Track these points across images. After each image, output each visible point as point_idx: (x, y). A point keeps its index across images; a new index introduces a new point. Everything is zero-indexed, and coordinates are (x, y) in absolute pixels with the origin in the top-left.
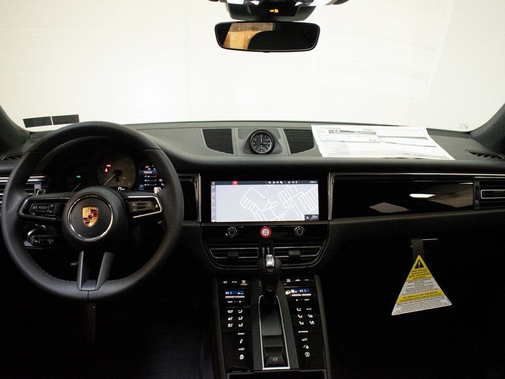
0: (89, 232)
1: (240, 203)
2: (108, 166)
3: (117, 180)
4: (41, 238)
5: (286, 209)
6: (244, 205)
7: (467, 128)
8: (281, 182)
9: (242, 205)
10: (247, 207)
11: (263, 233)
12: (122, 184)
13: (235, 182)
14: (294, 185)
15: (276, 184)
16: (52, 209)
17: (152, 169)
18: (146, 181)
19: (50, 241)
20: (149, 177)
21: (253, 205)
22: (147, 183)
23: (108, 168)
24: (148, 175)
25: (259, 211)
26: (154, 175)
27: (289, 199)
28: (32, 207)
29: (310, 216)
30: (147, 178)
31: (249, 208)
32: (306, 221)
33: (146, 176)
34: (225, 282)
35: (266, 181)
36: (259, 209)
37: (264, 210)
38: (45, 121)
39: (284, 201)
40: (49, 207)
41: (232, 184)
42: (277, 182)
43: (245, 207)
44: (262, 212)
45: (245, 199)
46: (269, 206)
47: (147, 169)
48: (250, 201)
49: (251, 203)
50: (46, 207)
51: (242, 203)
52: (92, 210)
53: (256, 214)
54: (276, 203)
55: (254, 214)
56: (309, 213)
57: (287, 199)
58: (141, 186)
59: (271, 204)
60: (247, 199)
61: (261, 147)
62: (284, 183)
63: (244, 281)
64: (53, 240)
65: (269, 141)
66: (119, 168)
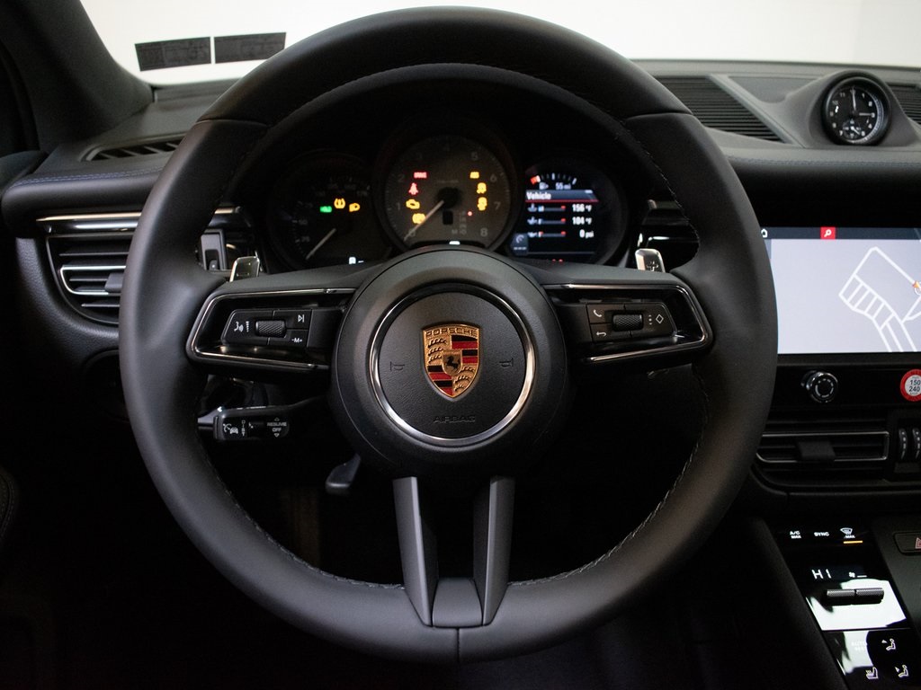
0: (451, 418)
1: (841, 295)
2: (418, 175)
3: (448, 219)
4: (250, 418)
6: (853, 302)
9: (847, 302)
10: (858, 307)
11: (907, 388)
12: (463, 232)
13: (828, 232)
16: (301, 330)
17: (552, 187)
18: (532, 221)
19: (277, 428)
20: (541, 209)
21: (878, 303)
22: (535, 228)
23: (418, 181)
24: (538, 203)
25: (894, 323)
26: (559, 205)
28: (233, 325)
30: (537, 215)
31: (865, 313)
33: (532, 209)
34: (795, 535)
35: (915, 230)
36: (894, 314)
37: (907, 318)
38: (191, 51)
40: (291, 324)
41: (819, 236)
43: (854, 308)
44: (902, 322)
45: (855, 283)
47: (535, 187)
48: (870, 290)
49: (871, 296)
50: (282, 324)
51: (847, 297)
52: (455, 338)
53: (885, 331)
55: (880, 329)
58: (519, 238)
60: (862, 283)
61: (850, 125)
63: (847, 532)
64: (284, 424)
65: (873, 109)
66: (452, 182)
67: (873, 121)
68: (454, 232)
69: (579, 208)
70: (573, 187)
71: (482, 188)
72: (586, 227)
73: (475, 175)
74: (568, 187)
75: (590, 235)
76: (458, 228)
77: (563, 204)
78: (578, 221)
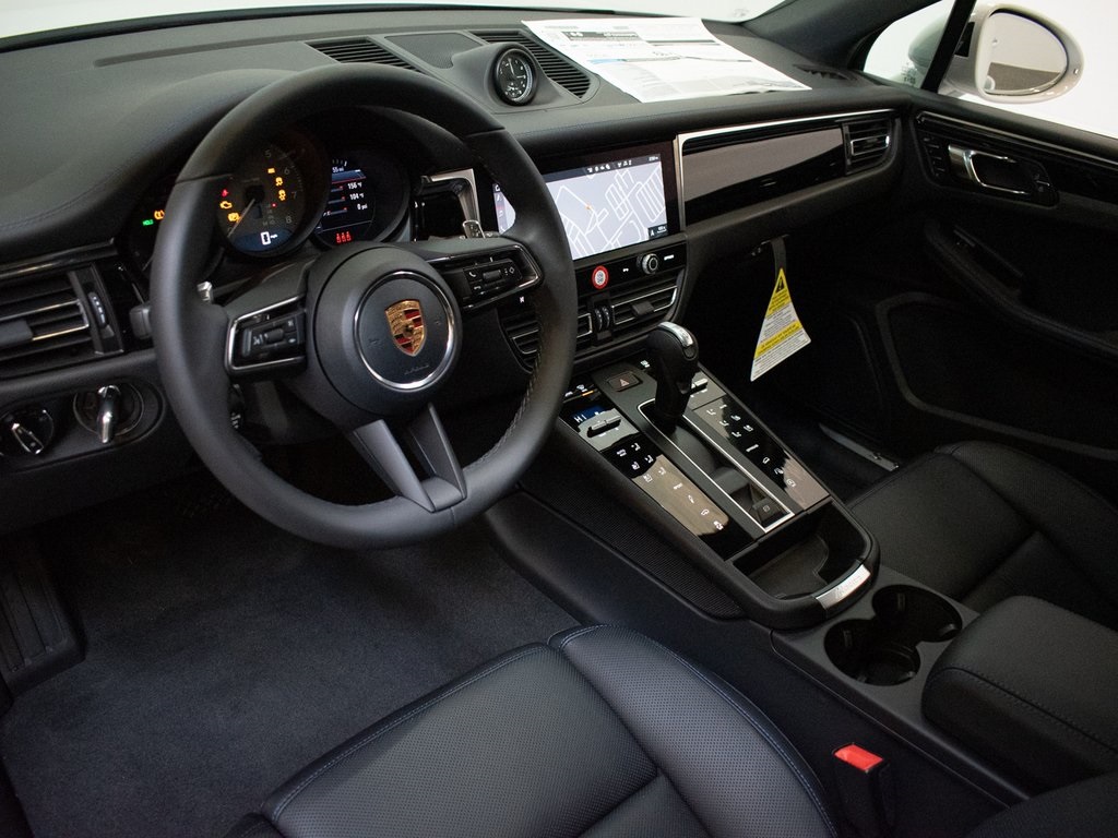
3: (259, 214)
5: (621, 223)
7: (743, 15)
8: (608, 167)
11: (597, 281)
12: (272, 222)
14: (627, 169)
15: (600, 171)
21: (571, 226)
25: (581, 237)
26: (337, 186)
27: (623, 201)
28: (253, 341)
29: (655, 229)
32: (652, 239)
35: (583, 169)
36: (580, 231)
37: (587, 232)
39: (616, 206)
40: (286, 330)
42: (602, 168)
44: (585, 236)
46: (594, 222)
48: (564, 216)
50: (281, 331)
53: (577, 244)
54: (604, 213)
55: (574, 244)
56: (654, 223)
57: (620, 201)
59: (598, 216)
61: (511, 86)
62: (612, 169)
63: (581, 387)
64: (239, 416)
65: (524, 72)
66: (255, 180)
67: (525, 81)
68: (265, 224)
69: (353, 186)
70: (346, 169)
71: (279, 181)
72: (360, 201)
73: (271, 171)
74: (341, 169)
75: (365, 207)
76: (266, 220)
77: (341, 184)
78: (354, 196)
